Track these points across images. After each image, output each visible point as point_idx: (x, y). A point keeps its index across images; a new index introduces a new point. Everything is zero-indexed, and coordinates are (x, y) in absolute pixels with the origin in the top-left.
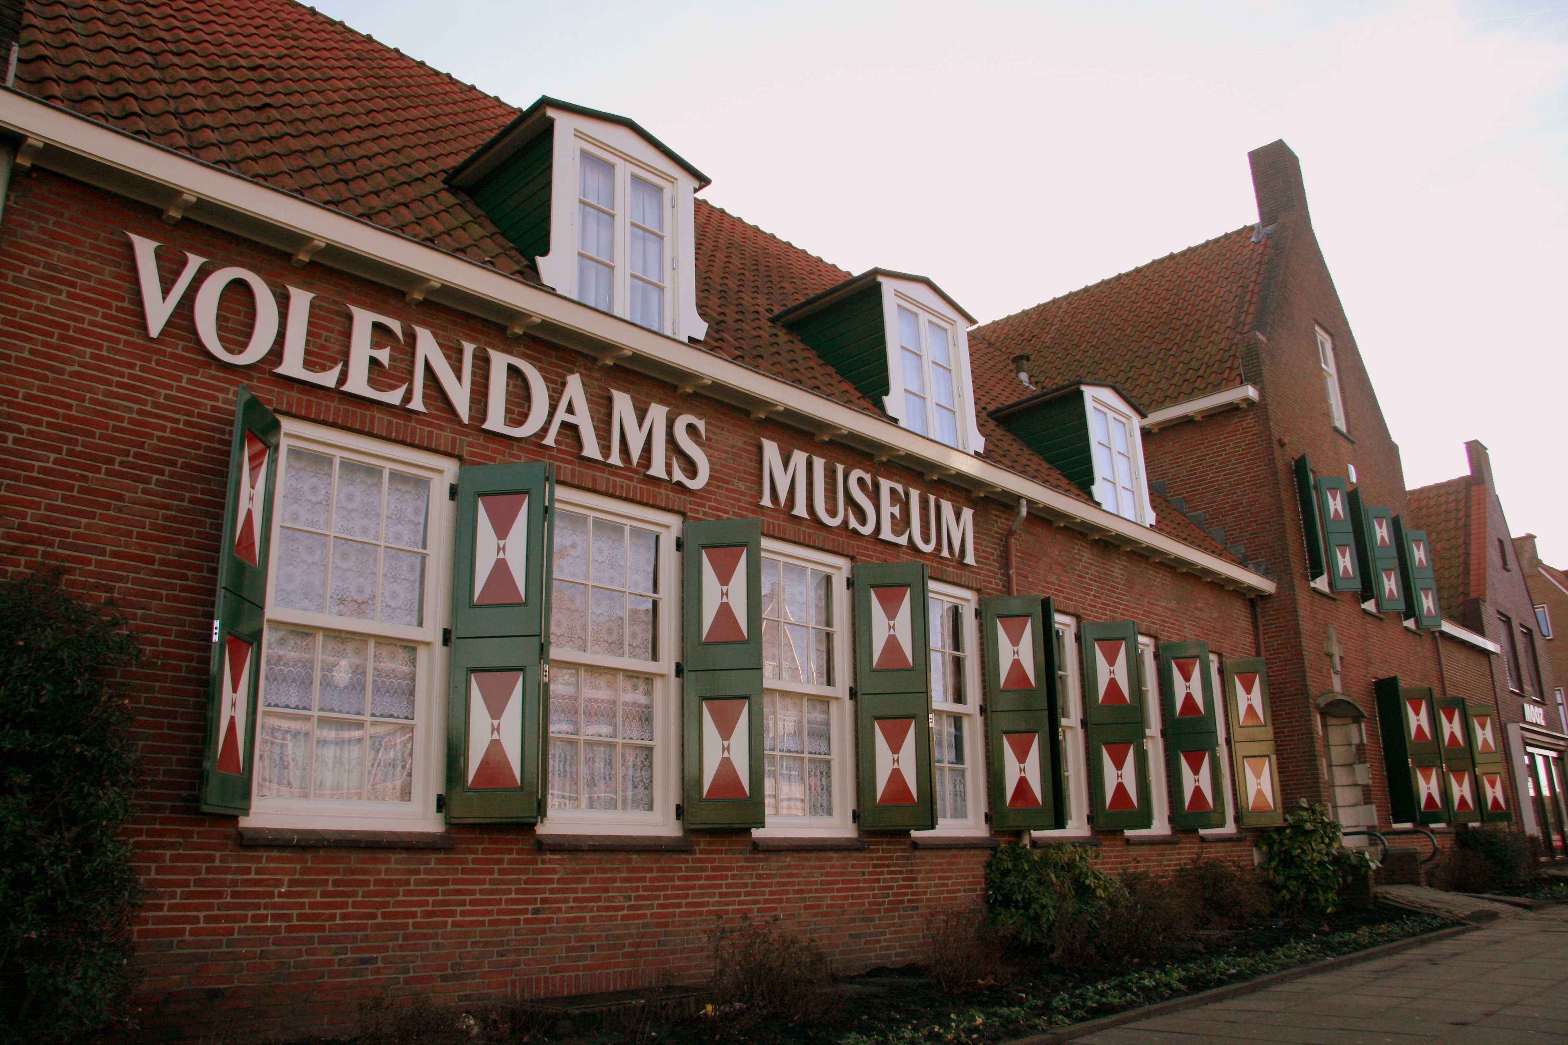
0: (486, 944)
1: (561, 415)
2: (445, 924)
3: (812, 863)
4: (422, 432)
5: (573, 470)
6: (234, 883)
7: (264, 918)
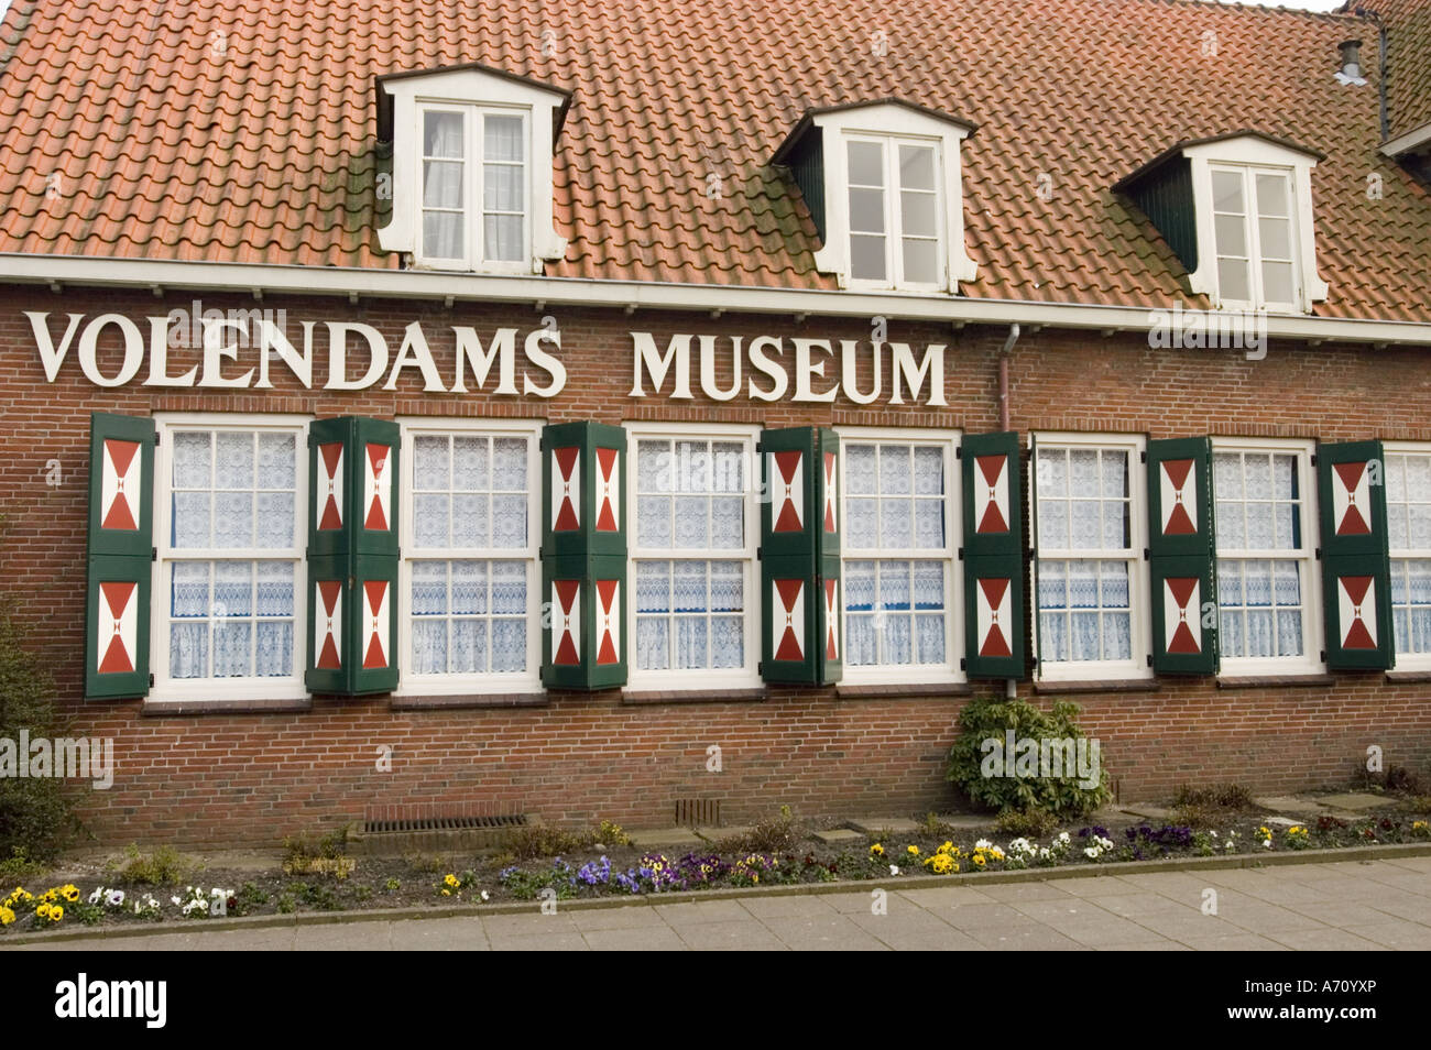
0: (344, 780)
1: (402, 361)
2: (308, 766)
3: (696, 714)
4: (275, 401)
5: (422, 403)
6: (141, 740)
7: (164, 763)
